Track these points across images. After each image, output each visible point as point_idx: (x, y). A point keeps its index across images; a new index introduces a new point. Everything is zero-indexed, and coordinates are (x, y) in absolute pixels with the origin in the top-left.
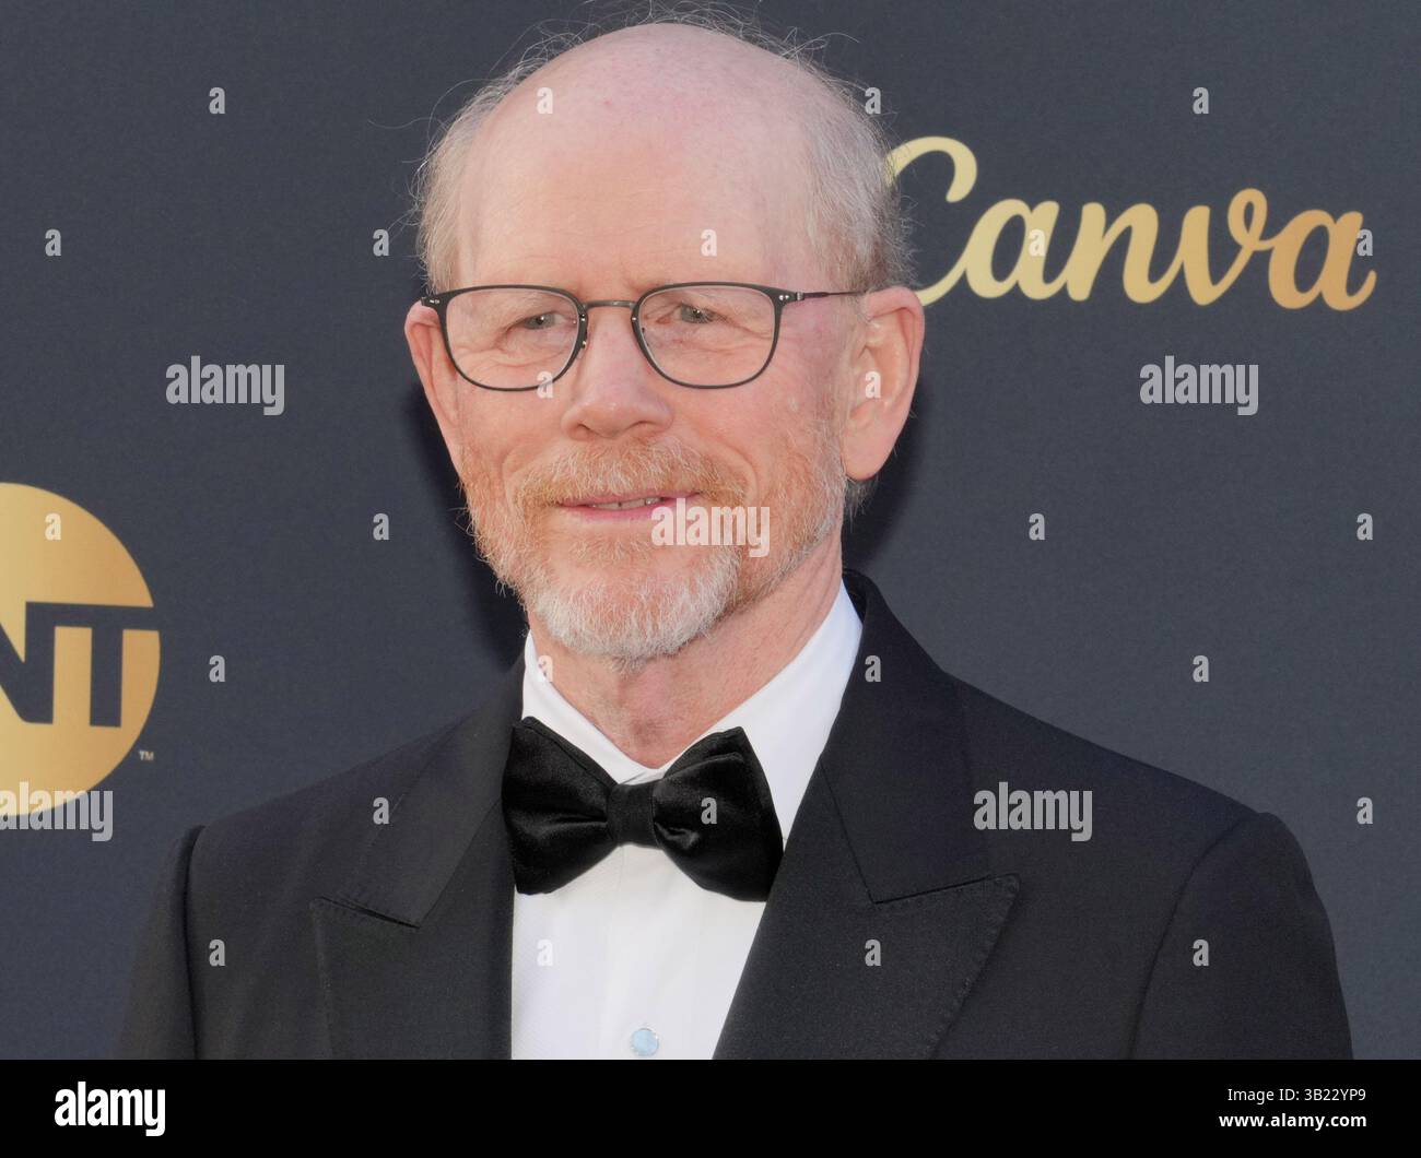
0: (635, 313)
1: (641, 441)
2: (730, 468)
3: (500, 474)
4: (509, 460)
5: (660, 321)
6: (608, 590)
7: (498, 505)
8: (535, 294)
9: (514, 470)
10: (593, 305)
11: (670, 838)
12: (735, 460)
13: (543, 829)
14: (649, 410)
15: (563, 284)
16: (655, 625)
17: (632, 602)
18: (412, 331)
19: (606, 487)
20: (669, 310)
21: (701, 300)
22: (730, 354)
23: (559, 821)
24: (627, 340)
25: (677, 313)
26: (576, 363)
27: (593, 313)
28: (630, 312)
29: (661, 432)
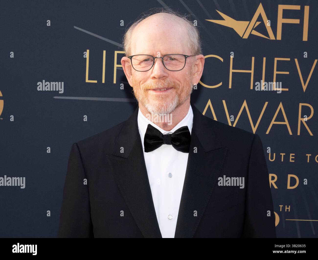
0: (163, 59)
1: (163, 79)
2: (177, 84)
3: (140, 85)
4: (141, 82)
5: (166, 60)
6: (159, 104)
7: (139, 89)
8: (146, 56)
9: (142, 84)
10: (155, 58)
11: (174, 143)
12: (178, 82)
13: (151, 142)
14: (165, 74)
15: (151, 54)
16: (166, 110)
17: (163, 106)
18: (122, 62)
19: (158, 87)
20: (168, 58)
21: (173, 57)
22: (177, 65)
23: (155, 141)
24: (161, 63)
25: (169, 59)
26: (153, 67)
27: (156, 59)
28: (162, 59)
29: (167, 78)
